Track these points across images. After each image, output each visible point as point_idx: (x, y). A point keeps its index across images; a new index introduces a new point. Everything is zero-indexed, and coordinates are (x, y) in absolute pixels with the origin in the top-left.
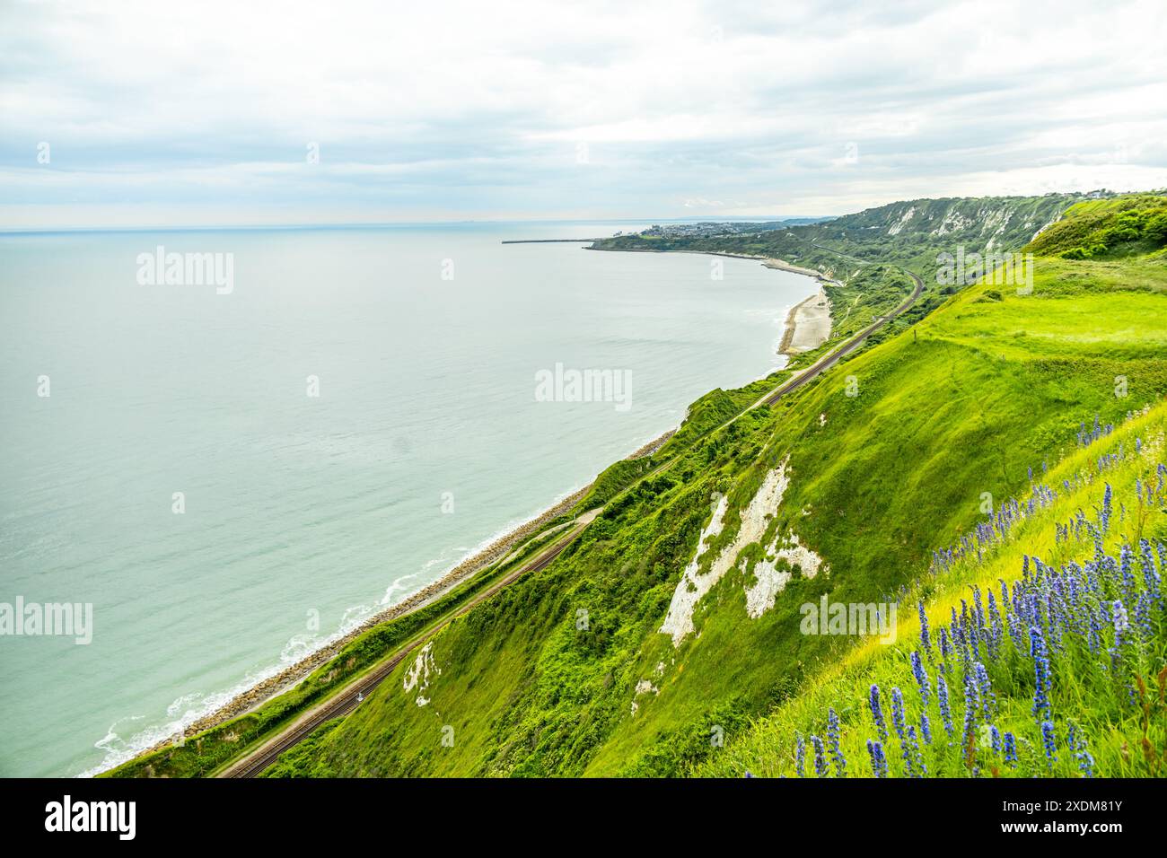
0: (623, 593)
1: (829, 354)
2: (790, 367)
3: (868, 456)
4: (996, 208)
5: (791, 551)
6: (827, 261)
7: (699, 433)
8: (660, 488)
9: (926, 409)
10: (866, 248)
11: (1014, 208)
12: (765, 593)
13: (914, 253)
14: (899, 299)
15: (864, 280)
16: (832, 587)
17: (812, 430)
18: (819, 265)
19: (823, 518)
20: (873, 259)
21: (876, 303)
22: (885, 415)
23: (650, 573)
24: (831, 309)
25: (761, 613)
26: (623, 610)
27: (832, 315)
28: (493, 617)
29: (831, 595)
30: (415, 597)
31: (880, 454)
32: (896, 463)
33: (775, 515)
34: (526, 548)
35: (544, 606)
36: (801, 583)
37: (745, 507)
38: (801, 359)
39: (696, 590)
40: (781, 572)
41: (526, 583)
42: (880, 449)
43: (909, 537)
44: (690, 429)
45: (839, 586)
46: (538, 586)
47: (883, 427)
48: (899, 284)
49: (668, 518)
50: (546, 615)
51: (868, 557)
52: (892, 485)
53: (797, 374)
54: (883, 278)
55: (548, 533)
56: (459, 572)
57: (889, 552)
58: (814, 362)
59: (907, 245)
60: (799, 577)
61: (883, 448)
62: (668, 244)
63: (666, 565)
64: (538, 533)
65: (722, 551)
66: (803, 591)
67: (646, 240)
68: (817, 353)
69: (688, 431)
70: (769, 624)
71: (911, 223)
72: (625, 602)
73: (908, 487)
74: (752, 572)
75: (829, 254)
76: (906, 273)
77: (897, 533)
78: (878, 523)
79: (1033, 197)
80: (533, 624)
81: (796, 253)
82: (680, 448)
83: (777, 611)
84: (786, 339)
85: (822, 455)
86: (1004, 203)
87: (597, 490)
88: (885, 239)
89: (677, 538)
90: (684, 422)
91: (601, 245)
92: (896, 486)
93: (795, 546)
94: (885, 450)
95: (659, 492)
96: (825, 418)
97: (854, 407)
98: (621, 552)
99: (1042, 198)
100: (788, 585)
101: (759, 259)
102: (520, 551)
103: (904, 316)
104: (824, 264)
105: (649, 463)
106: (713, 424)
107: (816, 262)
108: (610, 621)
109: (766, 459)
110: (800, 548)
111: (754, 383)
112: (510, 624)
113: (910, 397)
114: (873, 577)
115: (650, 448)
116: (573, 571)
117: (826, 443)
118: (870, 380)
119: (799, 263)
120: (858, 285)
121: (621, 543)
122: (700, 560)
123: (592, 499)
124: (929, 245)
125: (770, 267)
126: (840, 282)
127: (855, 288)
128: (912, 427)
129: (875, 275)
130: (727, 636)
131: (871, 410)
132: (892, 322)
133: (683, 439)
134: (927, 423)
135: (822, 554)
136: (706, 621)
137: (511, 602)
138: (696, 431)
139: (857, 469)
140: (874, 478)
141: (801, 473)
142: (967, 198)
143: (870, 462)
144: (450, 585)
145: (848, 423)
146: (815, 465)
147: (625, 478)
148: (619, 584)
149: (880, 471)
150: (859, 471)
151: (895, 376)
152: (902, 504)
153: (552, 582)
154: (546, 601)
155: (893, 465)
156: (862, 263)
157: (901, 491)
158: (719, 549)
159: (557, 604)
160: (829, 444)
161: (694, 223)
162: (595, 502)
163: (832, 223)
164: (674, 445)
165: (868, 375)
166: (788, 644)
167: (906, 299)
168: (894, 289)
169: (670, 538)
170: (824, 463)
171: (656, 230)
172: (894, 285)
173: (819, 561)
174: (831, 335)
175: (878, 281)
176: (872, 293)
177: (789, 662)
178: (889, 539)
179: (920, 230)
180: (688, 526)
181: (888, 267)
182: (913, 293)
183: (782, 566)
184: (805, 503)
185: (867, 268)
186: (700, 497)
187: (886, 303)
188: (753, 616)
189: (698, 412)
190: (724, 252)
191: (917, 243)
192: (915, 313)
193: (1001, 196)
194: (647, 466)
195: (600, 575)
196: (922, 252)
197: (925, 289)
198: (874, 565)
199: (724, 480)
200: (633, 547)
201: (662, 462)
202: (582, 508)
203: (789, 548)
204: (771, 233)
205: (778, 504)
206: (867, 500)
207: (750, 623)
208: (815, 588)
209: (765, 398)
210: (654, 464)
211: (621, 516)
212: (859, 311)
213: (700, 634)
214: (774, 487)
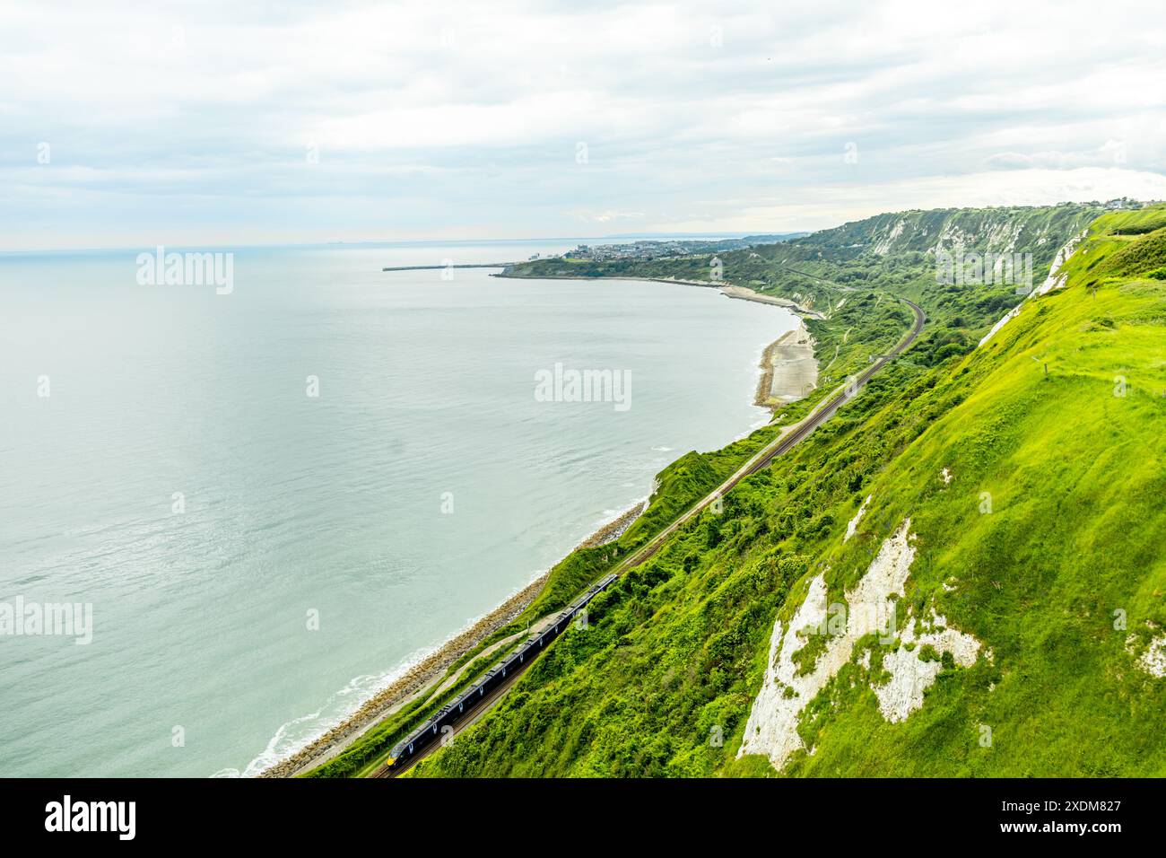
0: (669, 711)
1: (823, 404)
2: (776, 422)
3: (1020, 515)
4: (1002, 221)
5: (937, 636)
6: (803, 288)
7: (675, 509)
8: (653, 579)
9: (1082, 456)
10: (850, 271)
11: (1023, 220)
12: (908, 690)
13: (909, 277)
14: (899, 333)
15: (853, 311)
16: (999, 674)
17: (933, 489)
18: (792, 293)
19: (975, 593)
20: (859, 285)
21: (871, 339)
22: (1031, 465)
23: (704, 682)
24: (815, 348)
25: (905, 716)
26: (672, 731)
27: (816, 356)
28: (478, 756)
29: (1000, 685)
30: (316, 744)
31: (1034, 512)
32: (1057, 522)
33: (902, 594)
34: (469, 670)
35: (553, 736)
36: (957, 673)
37: (853, 587)
38: (790, 412)
39: (797, 695)
40: (927, 662)
41: (524, 708)
42: (1034, 506)
43: (1093, 608)
44: (663, 505)
45: (1009, 674)
46: (541, 711)
47: (1033, 481)
48: (897, 315)
49: (717, 611)
50: (559, 748)
51: (1041, 636)
52: (1057, 549)
53: (787, 431)
54: (875, 308)
55: (495, 648)
56: (372, 708)
57: (1068, 628)
58: (807, 415)
59: (898, 267)
60: (953, 666)
61: (1038, 504)
62: (600, 269)
63: (726, 670)
64: (482, 649)
65: (828, 645)
66: (961, 684)
67: (572, 264)
68: (808, 404)
69: (661, 507)
70: (920, 727)
71: (901, 239)
72: (674, 722)
73: (1079, 549)
74: (880, 666)
75: (805, 279)
76: (902, 301)
77: (1075, 605)
78: (1047, 594)
79: (1043, 207)
80: (540, 760)
81: (763, 278)
82: (653, 530)
83: (930, 711)
84: (763, 387)
85: (954, 517)
86: (1011, 215)
87: (554, 589)
88: (872, 260)
89: (736, 636)
90: (653, 495)
91: (514, 271)
92: (1062, 549)
93: (941, 629)
94: (1040, 507)
95: (653, 585)
96: (949, 474)
97: (985, 458)
98: (657, 659)
99: (1055, 208)
100: (939, 678)
101: (717, 286)
102: (461, 673)
103: (908, 354)
104: (800, 291)
105: (616, 551)
106: (692, 498)
107: (789, 288)
108: (660, 747)
109: (874, 527)
110: (949, 632)
111: (734, 443)
112: (506, 764)
113: (1059, 443)
114: (1052, 660)
115: (607, 531)
116: (589, 688)
117: (956, 503)
118: (1000, 426)
119: (768, 291)
120: (846, 317)
121: (653, 648)
122: (796, 657)
123: (548, 601)
124: (926, 267)
125: (732, 296)
126: (822, 314)
127: (842, 321)
128: (1070, 478)
129: (864, 304)
130: (861, 748)
131: (1010, 461)
132: (894, 363)
133: (655, 518)
134: (1089, 472)
135: (981, 634)
136: (821, 733)
137: (503, 736)
138: (671, 507)
139: (1009, 531)
140: (1032, 542)
141: (929, 541)
142: (966, 209)
143: (1025, 523)
144: (363, 726)
145: (981, 477)
146: (947, 530)
147: (588, 572)
148: (662, 700)
149: (1038, 532)
150: (1012, 532)
151: (1029, 419)
152: (1075, 571)
153: (560, 704)
154: (556, 729)
155: (1054, 525)
156: (847, 290)
157: (1069, 555)
158: (824, 642)
159: (575, 732)
160: (960, 504)
161: (630, 242)
162: (553, 605)
163: (805, 241)
164: (645, 526)
165: (997, 419)
166: (950, 750)
167: (906, 334)
168: (891, 321)
169: (727, 636)
170: (960, 527)
171: (584, 251)
172: (891, 317)
173: (977, 645)
174: (820, 381)
175: (870, 312)
176: (864, 326)
177: (957, 771)
178: (1066, 612)
179: (912, 249)
180: (749, 620)
181: (880, 293)
182: (913, 326)
183: (927, 654)
184: (946, 576)
185: (854, 296)
186: (758, 583)
187: (883, 339)
188: (894, 720)
189: (670, 482)
190: (672, 279)
191: (911, 265)
192: (921, 350)
193: (1006, 206)
194: (614, 554)
195: (632, 690)
196: (918, 275)
197: (928, 321)
198: (1051, 645)
199: (788, 559)
200: (672, 651)
201: (632, 549)
202: (537, 613)
203: (933, 632)
204: (730, 254)
205: (904, 580)
206: (1027, 568)
207: (891, 728)
208: (977, 677)
209: (750, 463)
210: (622, 552)
211: (606, 618)
212: (850, 350)
213: (814, 750)
214: (894, 560)
